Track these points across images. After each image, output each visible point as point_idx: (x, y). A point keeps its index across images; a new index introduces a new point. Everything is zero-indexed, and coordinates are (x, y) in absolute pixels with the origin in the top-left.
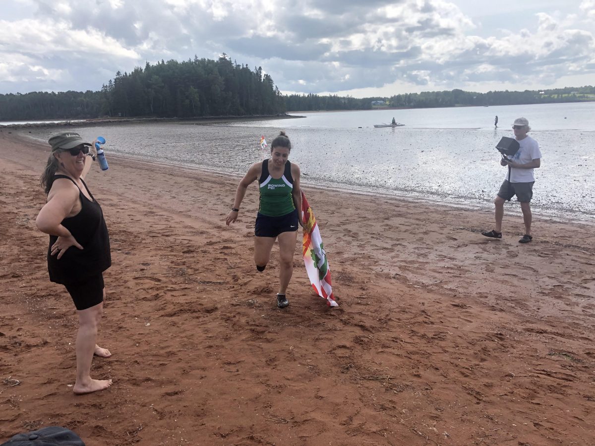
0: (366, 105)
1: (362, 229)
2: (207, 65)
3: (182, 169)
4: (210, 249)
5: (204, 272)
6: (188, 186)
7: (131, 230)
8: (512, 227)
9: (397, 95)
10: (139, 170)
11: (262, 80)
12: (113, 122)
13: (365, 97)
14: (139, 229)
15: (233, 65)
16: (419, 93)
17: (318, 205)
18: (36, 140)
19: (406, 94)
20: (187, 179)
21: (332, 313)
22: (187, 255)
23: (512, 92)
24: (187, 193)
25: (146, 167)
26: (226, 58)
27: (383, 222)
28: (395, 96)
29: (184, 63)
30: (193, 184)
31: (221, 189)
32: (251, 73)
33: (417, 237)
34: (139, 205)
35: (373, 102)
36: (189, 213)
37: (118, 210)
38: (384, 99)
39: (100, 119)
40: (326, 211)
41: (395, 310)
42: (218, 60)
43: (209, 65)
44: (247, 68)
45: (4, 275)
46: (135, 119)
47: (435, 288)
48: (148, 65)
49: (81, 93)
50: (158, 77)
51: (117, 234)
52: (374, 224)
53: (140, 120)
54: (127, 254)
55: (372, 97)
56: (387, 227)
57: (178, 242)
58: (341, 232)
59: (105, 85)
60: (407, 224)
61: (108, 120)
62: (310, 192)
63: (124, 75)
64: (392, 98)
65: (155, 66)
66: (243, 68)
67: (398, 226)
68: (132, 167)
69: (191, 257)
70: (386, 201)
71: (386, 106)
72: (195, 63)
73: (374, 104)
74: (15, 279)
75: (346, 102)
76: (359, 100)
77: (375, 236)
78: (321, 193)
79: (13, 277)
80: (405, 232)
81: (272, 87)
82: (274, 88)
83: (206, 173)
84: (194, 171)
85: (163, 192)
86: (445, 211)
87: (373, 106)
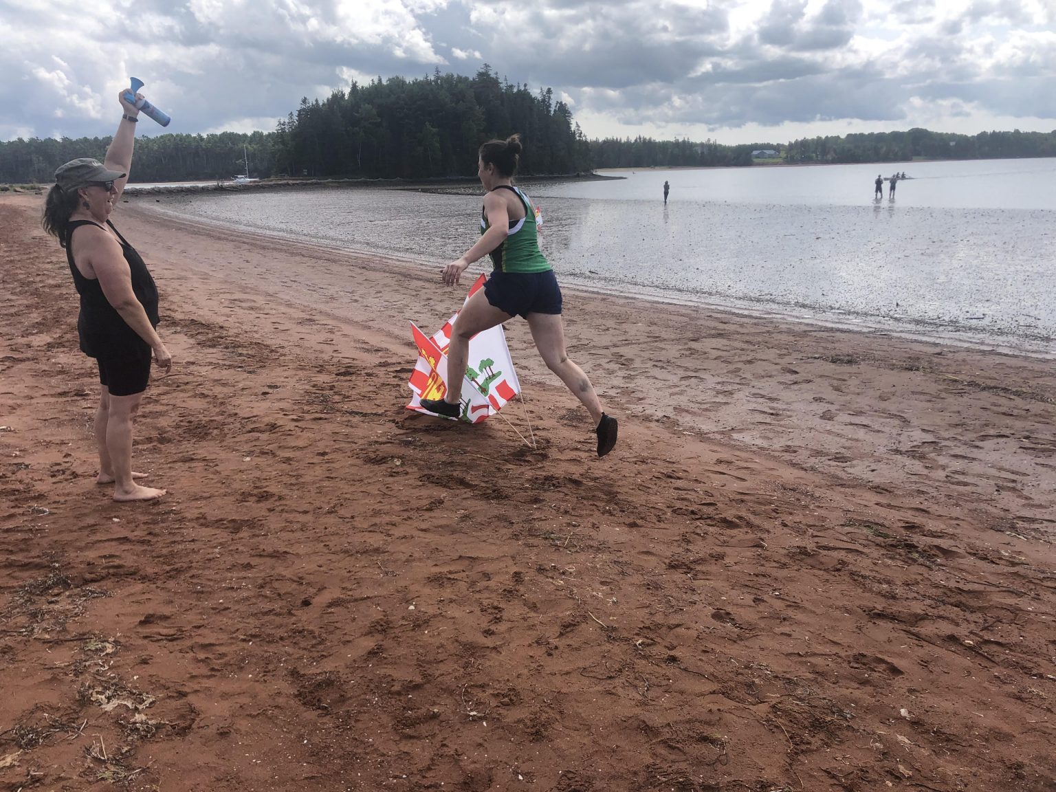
0: (742, 157)
1: (643, 354)
2: (456, 85)
3: (386, 261)
4: (381, 372)
5: (357, 400)
6: (386, 285)
7: (268, 342)
8: (910, 358)
9: (800, 139)
10: (314, 260)
11: (552, 112)
12: (293, 184)
13: (742, 143)
14: (281, 342)
15: (501, 85)
16: (843, 136)
17: (587, 317)
18: (164, 214)
19: (819, 138)
20: (387, 275)
21: (527, 459)
22: (342, 378)
23: (1027, 134)
24: (379, 295)
25: (327, 256)
26: (490, 73)
27: (686, 344)
28: (797, 142)
29: (416, 83)
30: (393, 283)
31: (437, 291)
32: (532, 100)
33: (731, 367)
34: (294, 310)
35: (755, 153)
36: (371, 324)
37: (257, 315)
38: (777, 148)
39: (271, 181)
40: (597, 327)
41: (629, 460)
42: (475, 76)
43: (459, 85)
44: (525, 90)
45: (65, 392)
46: (330, 180)
47: (718, 437)
48: (354, 86)
49: (245, 135)
50: (370, 106)
51: (245, 347)
52: (667, 347)
53: (339, 182)
54: (250, 372)
55: (753, 143)
56: (688, 353)
57: (335, 360)
58: (605, 356)
59: (282, 122)
60: (725, 348)
61: (286, 182)
62: (584, 298)
63: (314, 103)
64: (791, 145)
65: (366, 88)
66: (519, 91)
67: (708, 350)
68: (303, 256)
69: (346, 381)
70: (710, 314)
71: (780, 160)
72: (436, 81)
73: (757, 157)
74: (79, 398)
75: (706, 151)
76: (729, 148)
77: (659, 364)
78: (603, 300)
79: (76, 395)
80: (715, 359)
81: (568, 125)
82: (573, 127)
83: (424, 268)
84: (404, 264)
85: (342, 293)
86: (805, 331)
87: (756, 160)
